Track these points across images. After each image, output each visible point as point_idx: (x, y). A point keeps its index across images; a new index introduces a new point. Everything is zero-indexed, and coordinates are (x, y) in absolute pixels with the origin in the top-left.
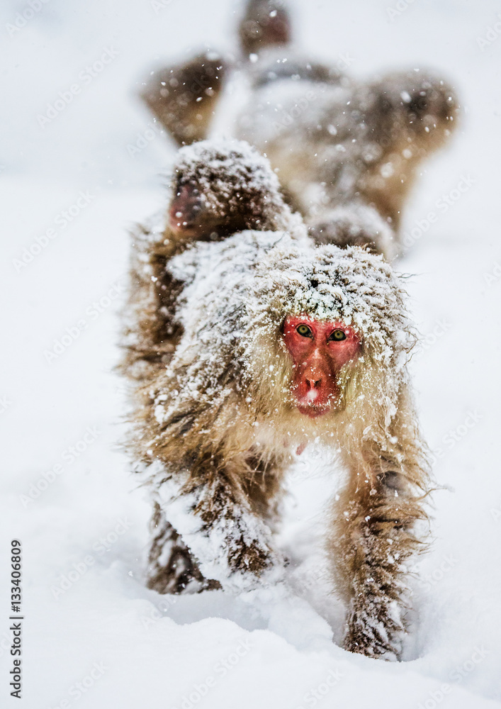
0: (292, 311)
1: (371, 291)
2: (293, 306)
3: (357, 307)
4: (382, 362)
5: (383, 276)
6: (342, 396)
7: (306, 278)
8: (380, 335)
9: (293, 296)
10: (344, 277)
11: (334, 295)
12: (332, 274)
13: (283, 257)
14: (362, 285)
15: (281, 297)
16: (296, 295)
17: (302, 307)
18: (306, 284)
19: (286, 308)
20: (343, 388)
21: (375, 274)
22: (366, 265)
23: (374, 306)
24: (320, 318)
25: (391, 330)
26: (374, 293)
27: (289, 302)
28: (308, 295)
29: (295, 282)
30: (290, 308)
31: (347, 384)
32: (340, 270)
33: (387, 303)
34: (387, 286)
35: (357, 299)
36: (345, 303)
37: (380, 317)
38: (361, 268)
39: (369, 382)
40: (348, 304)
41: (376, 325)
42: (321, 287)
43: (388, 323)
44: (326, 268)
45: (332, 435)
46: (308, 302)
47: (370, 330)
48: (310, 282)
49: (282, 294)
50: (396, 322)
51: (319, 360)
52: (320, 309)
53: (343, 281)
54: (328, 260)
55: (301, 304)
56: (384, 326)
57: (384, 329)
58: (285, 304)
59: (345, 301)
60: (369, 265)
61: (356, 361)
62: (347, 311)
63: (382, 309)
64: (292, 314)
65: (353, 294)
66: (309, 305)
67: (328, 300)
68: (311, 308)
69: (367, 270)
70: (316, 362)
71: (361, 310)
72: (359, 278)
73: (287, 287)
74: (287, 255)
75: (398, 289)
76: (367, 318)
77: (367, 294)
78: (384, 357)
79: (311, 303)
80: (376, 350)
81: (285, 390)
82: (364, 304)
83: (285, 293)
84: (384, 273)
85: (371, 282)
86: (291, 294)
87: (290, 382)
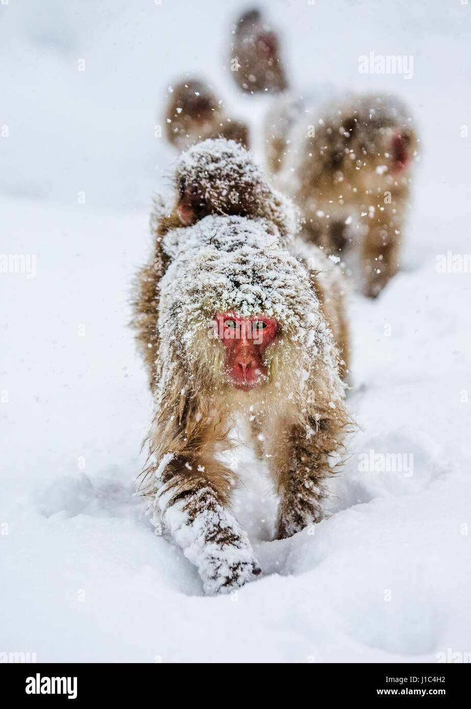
0: (220, 309)
1: (283, 284)
2: (221, 305)
3: (274, 299)
4: (298, 341)
5: (290, 269)
6: (269, 373)
7: (229, 279)
8: (294, 319)
9: (221, 296)
10: (260, 275)
11: (255, 293)
12: (250, 273)
13: (207, 259)
14: (275, 279)
15: (211, 297)
16: (223, 295)
17: (229, 305)
18: (230, 285)
19: (215, 307)
20: (269, 366)
21: (284, 268)
22: (276, 261)
23: (287, 296)
24: (245, 316)
25: (302, 313)
26: (286, 285)
27: (218, 302)
28: (233, 295)
29: (221, 284)
30: (219, 306)
31: (271, 364)
32: (256, 268)
33: (297, 291)
34: (295, 277)
35: (273, 292)
36: (264, 299)
37: (292, 304)
38: (272, 265)
39: (288, 359)
40: (266, 299)
41: (291, 312)
42: (243, 287)
43: (299, 308)
44: (244, 267)
45: (263, 403)
46: (234, 300)
47: (288, 317)
48: (233, 283)
49: (211, 295)
50: (305, 305)
51: (248, 346)
52: (245, 307)
53: (260, 277)
54: (244, 259)
55: (228, 303)
56: (296, 311)
57: (297, 314)
58: (214, 303)
59: (264, 297)
60: (278, 260)
61: (277, 344)
62: (268, 304)
63: (293, 298)
64: (220, 312)
65: (270, 289)
66: (235, 303)
67: (250, 298)
68: (236, 306)
69: (277, 265)
70: (245, 348)
71: (278, 301)
72: (272, 274)
73: (215, 288)
74: (210, 257)
75: (303, 278)
76: (284, 307)
77: (280, 287)
78: (299, 337)
79: (236, 302)
80: (292, 333)
81: (221, 373)
82: (279, 296)
83: (214, 294)
84: (291, 266)
85: (282, 276)
86: (219, 295)
87: (225, 366)
